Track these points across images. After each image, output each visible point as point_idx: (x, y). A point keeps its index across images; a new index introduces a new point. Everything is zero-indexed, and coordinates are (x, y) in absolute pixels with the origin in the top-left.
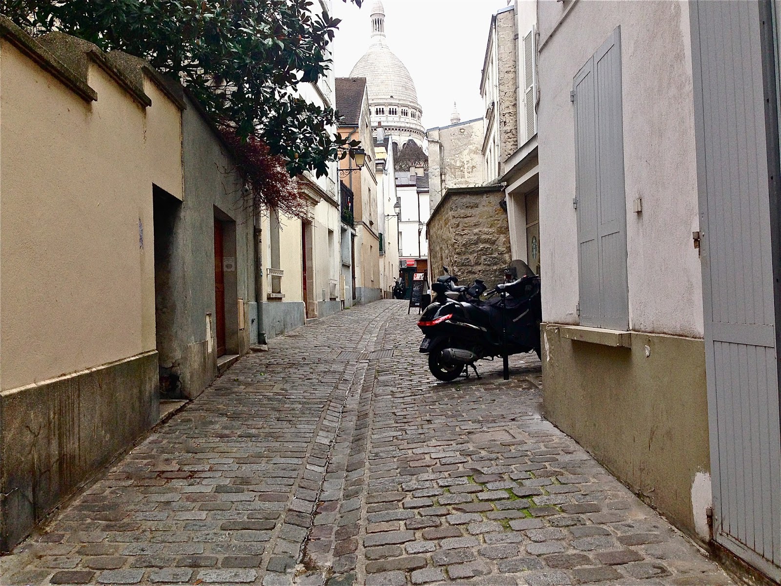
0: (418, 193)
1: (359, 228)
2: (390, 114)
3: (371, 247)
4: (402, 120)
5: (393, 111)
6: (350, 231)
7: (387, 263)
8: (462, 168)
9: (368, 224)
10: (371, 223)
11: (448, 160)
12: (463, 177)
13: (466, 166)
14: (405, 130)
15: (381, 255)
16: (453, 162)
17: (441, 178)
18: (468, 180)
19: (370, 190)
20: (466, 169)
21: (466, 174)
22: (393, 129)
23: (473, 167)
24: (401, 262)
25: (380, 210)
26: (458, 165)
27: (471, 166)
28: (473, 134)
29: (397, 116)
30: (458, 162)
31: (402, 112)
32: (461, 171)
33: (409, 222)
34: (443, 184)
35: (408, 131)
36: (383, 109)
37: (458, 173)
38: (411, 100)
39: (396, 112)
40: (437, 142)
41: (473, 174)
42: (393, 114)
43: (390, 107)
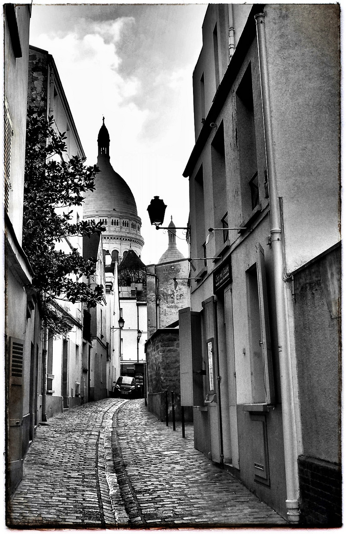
0: (138, 305)
1: (94, 342)
2: (112, 225)
3: (101, 355)
4: (123, 230)
5: (115, 222)
6: (88, 344)
7: (111, 368)
8: (172, 296)
9: (100, 338)
10: (102, 336)
11: (162, 289)
12: (173, 302)
13: (175, 294)
14: (126, 239)
15: (108, 360)
16: (165, 291)
17: (156, 303)
18: (177, 305)
19: (101, 311)
20: (175, 297)
21: (175, 300)
22: (114, 238)
23: (181, 295)
24: (122, 366)
25: (108, 324)
26: (169, 293)
27: (179, 294)
28: (181, 270)
29: (119, 226)
30: (169, 291)
31: (123, 223)
32: (172, 298)
33: (129, 330)
34: (158, 307)
35: (129, 240)
36: (106, 220)
37: (170, 299)
38: (131, 213)
39: (117, 223)
40: (154, 275)
41: (181, 301)
42: (115, 225)
43: (112, 218)
